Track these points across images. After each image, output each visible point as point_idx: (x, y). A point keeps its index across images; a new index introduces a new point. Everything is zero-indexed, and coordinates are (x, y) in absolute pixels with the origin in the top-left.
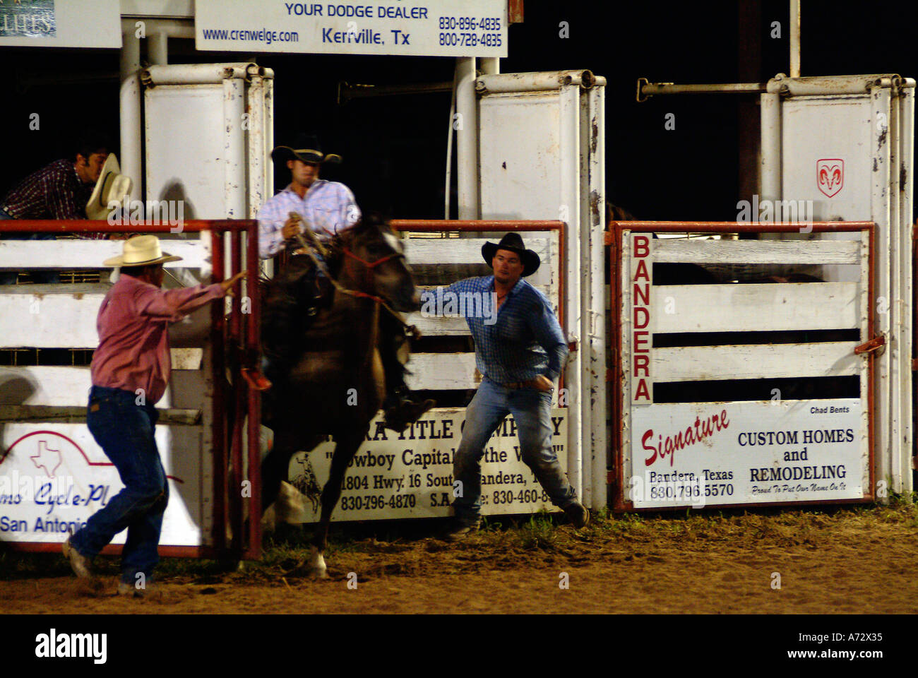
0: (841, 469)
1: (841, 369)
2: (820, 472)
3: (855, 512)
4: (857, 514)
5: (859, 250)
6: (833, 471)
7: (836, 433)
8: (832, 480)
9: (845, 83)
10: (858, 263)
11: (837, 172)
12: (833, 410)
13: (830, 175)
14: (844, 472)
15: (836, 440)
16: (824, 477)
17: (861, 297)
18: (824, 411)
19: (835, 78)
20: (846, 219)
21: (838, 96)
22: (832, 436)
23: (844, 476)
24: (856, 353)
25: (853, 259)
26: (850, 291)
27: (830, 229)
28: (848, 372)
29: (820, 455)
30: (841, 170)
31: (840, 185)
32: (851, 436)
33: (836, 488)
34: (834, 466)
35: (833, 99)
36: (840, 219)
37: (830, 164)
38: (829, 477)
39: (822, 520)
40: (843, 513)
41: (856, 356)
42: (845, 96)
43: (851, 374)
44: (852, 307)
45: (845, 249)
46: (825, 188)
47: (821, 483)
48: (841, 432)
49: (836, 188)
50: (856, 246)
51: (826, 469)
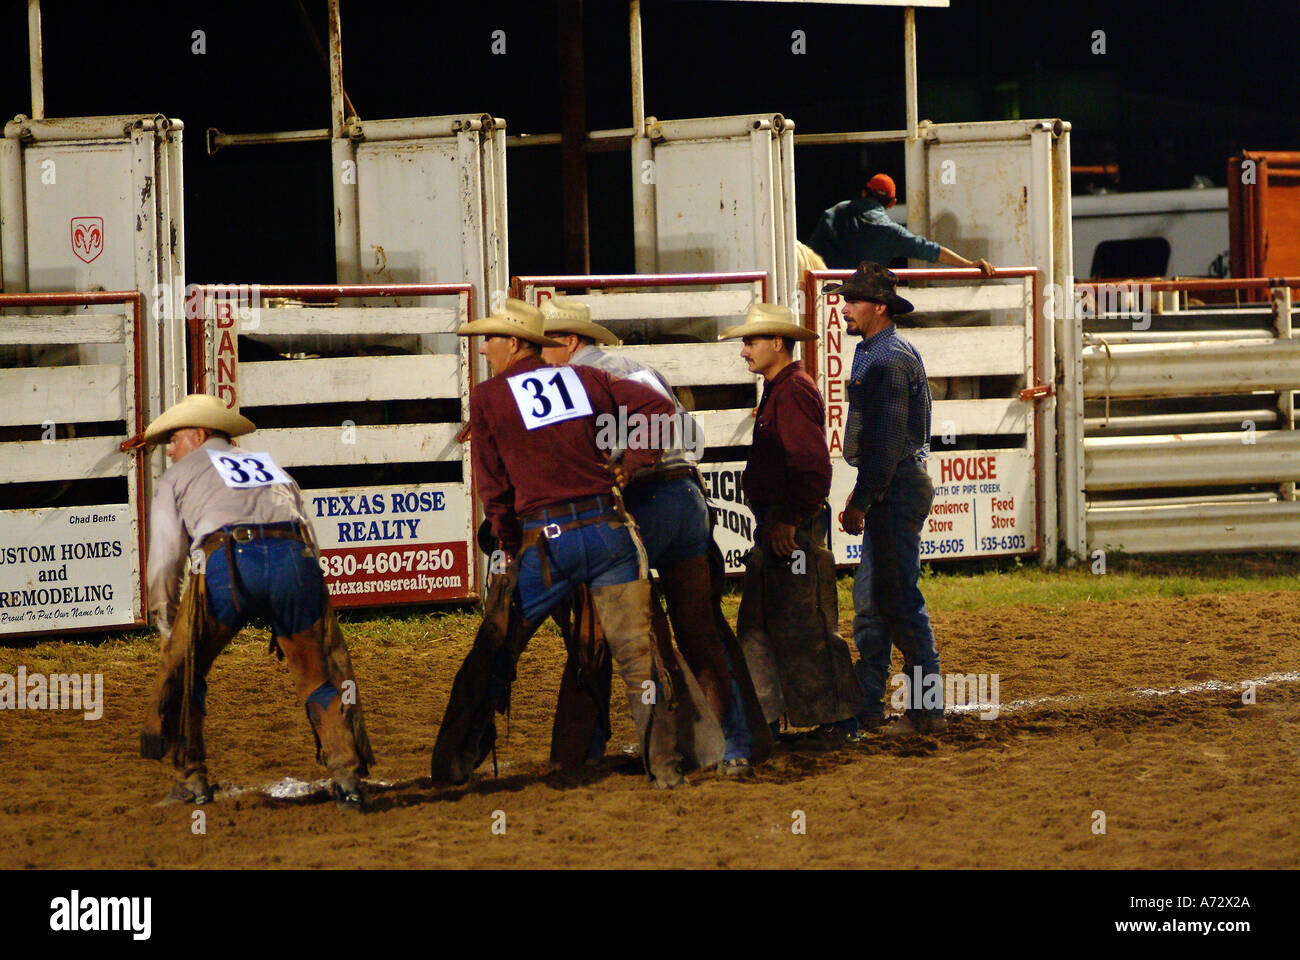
0: (107, 590)
1: (104, 469)
2: (82, 593)
3: (124, 640)
4: (127, 643)
5: (122, 326)
6: (97, 592)
7: (100, 546)
8: (97, 603)
9: (99, 126)
10: (122, 341)
11: (96, 232)
12: (96, 519)
13: (87, 236)
14: (111, 593)
15: (101, 553)
16: (87, 600)
17: (126, 382)
18: (85, 520)
19: (87, 120)
20: (108, 288)
21: (93, 141)
22: (95, 550)
23: (111, 598)
24: (122, 450)
25: (116, 337)
26: (114, 376)
27: (87, 302)
28: (113, 472)
29: (83, 573)
30: (101, 231)
31: (99, 249)
32: (119, 549)
33: (102, 612)
34: (99, 587)
35: (89, 145)
36: (101, 289)
37: (87, 223)
38: (93, 600)
39: (85, 651)
40: (111, 641)
41: (121, 454)
42: (102, 141)
43: (117, 475)
44: (116, 394)
45: (106, 325)
46: (81, 251)
47: (83, 606)
48: (106, 545)
49: (94, 252)
50: (119, 321)
51: (90, 589)
